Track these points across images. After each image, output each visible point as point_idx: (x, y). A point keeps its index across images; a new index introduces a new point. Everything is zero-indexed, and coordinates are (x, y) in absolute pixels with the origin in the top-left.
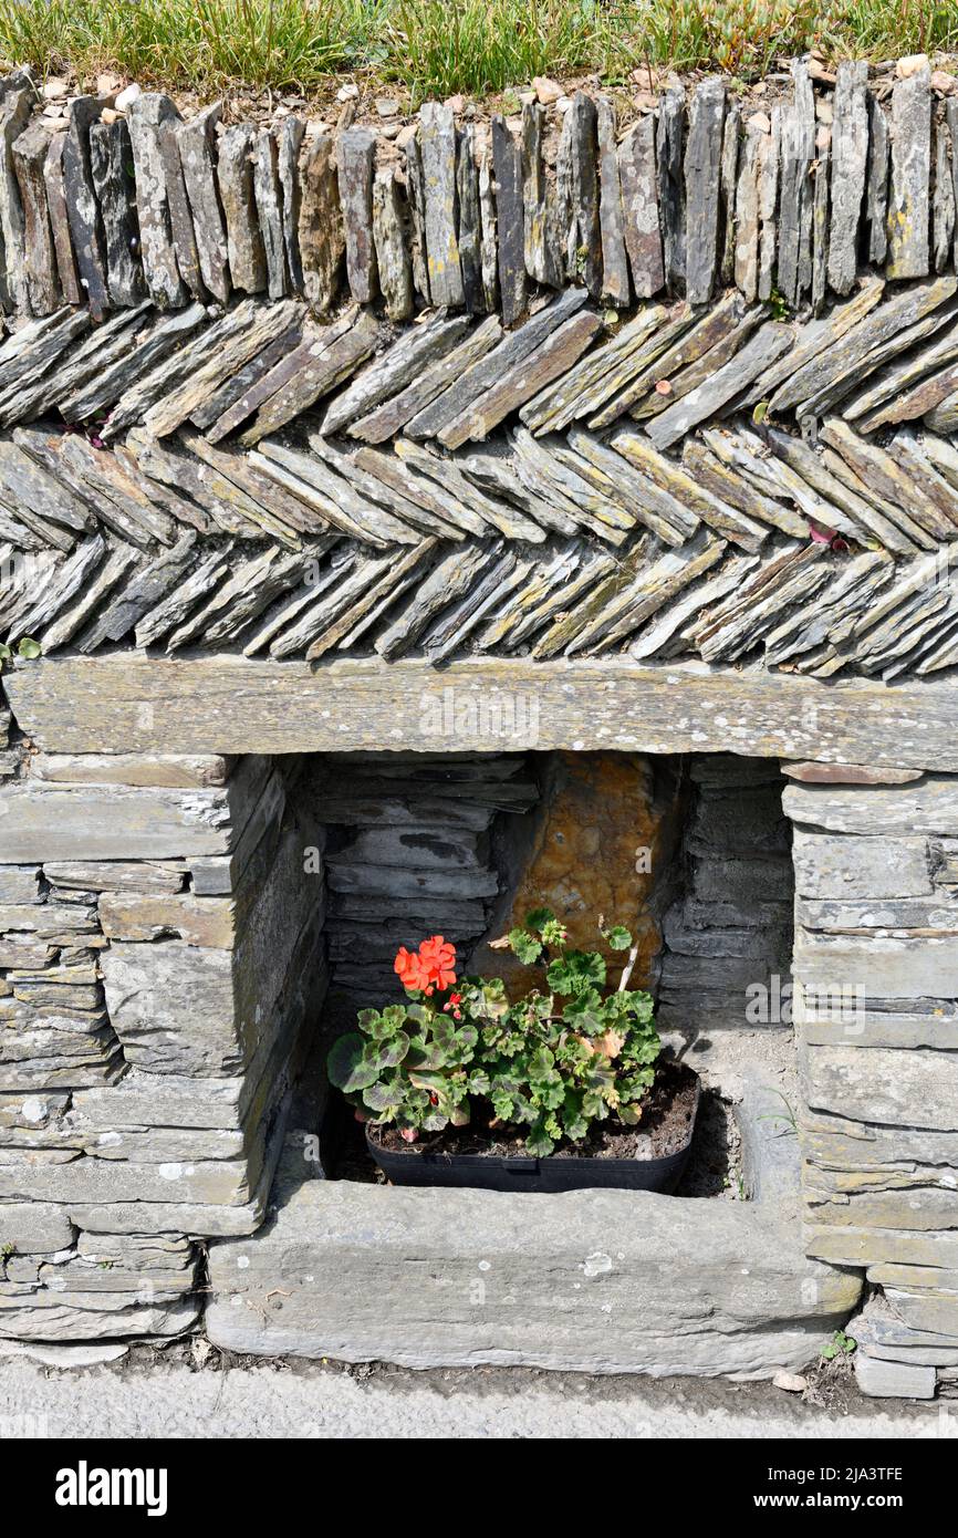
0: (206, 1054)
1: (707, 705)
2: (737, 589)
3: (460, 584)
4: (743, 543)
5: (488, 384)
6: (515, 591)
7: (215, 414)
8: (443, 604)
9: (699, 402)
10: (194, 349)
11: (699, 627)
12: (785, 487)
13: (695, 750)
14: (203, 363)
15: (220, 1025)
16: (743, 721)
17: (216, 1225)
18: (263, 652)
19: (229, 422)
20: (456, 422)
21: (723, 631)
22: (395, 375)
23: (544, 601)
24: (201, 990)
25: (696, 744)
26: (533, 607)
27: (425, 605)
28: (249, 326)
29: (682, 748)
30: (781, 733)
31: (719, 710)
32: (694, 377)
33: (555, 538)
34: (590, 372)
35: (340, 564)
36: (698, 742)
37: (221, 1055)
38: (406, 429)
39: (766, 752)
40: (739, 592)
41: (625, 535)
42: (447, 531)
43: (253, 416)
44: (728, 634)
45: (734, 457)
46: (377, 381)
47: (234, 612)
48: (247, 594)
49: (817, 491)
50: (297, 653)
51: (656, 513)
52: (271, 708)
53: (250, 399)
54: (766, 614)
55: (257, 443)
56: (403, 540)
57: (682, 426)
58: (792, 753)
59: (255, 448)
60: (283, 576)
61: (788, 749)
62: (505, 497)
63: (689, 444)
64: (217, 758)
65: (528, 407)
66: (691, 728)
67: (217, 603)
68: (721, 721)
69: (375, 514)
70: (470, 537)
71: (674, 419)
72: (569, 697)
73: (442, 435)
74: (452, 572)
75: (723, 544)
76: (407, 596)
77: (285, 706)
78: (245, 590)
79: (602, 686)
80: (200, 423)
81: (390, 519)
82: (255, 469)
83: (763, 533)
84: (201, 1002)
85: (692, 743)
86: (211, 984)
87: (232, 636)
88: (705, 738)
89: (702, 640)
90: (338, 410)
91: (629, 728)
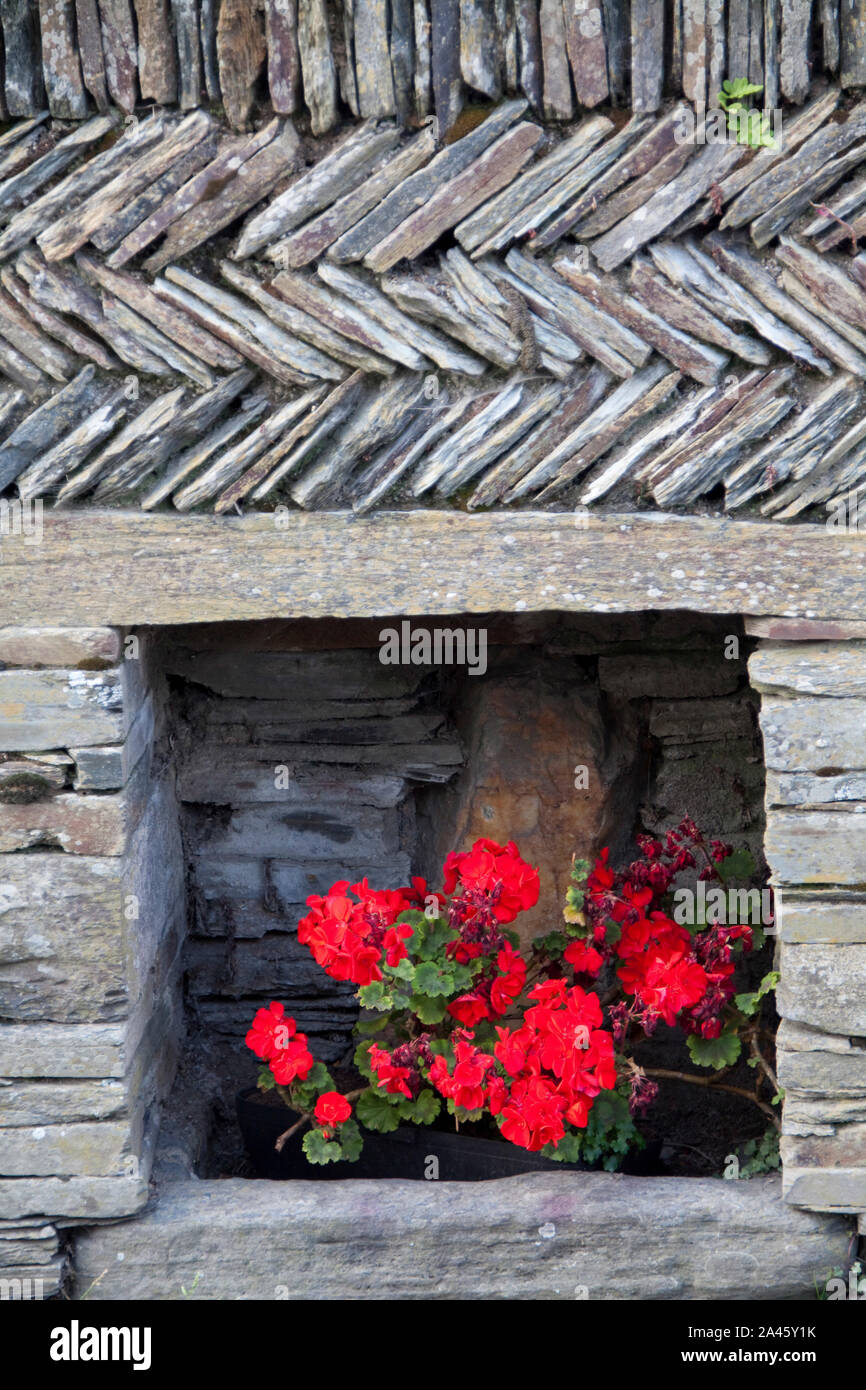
0: (86, 988)
1: (663, 555)
2: (690, 424)
3: (389, 421)
4: (697, 374)
5: (419, 200)
6: (451, 430)
7: (119, 234)
8: (370, 447)
9: (647, 220)
10: (99, 164)
11: (654, 467)
12: (740, 311)
13: (650, 606)
14: (105, 181)
15: (105, 948)
16: (701, 573)
17: (92, 1204)
18: (168, 504)
19: (133, 244)
20: (386, 242)
21: (677, 472)
22: (321, 192)
23: (481, 443)
24: (84, 906)
25: (652, 600)
26: (470, 449)
27: (351, 446)
28: (160, 138)
29: (636, 606)
30: (742, 585)
31: (675, 561)
32: (643, 192)
33: (494, 372)
34: (530, 188)
35: (253, 405)
36: (653, 599)
37: (104, 987)
38: (332, 251)
39: (726, 608)
40: (694, 426)
41: (569, 368)
42: (375, 365)
43: (160, 240)
44: (684, 473)
45: (686, 277)
46: (299, 199)
47: (135, 458)
48: (152, 437)
49: (775, 314)
50: (205, 505)
51: (603, 340)
52: (173, 571)
53: (160, 220)
54: (724, 450)
55: (164, 268)
56: (325, 375)
57: (631, 244)
58: (755, 608)
59: (162, 274)
60: (192, 417)
61: (751, 605)
62: (437, 327)
63: (637, 264)
64: (108, 631)
65: (465, 225)
66: (647, 581)
67: (116, 447)
68: (678, 574)
69: (293, 347)
70: (401, 369)
71: (620, 238)
72: (507, 549)
73: (371, 259)
74: (381, 412)
75: (677, 376)
76: (331, 439)
77: (190, 568)
78: (149, 432)
79: (546, 536)
80: (103, 244)
81: (310, 352)
82: (162, 298)
83: (718, 361)
84: (83, 920)
85: (647, 599)
86: (96, 899)
87: (132, 486)
88: (659, 593)
89: (657, 481)
90: (257, 229)
91: (575, 585)
